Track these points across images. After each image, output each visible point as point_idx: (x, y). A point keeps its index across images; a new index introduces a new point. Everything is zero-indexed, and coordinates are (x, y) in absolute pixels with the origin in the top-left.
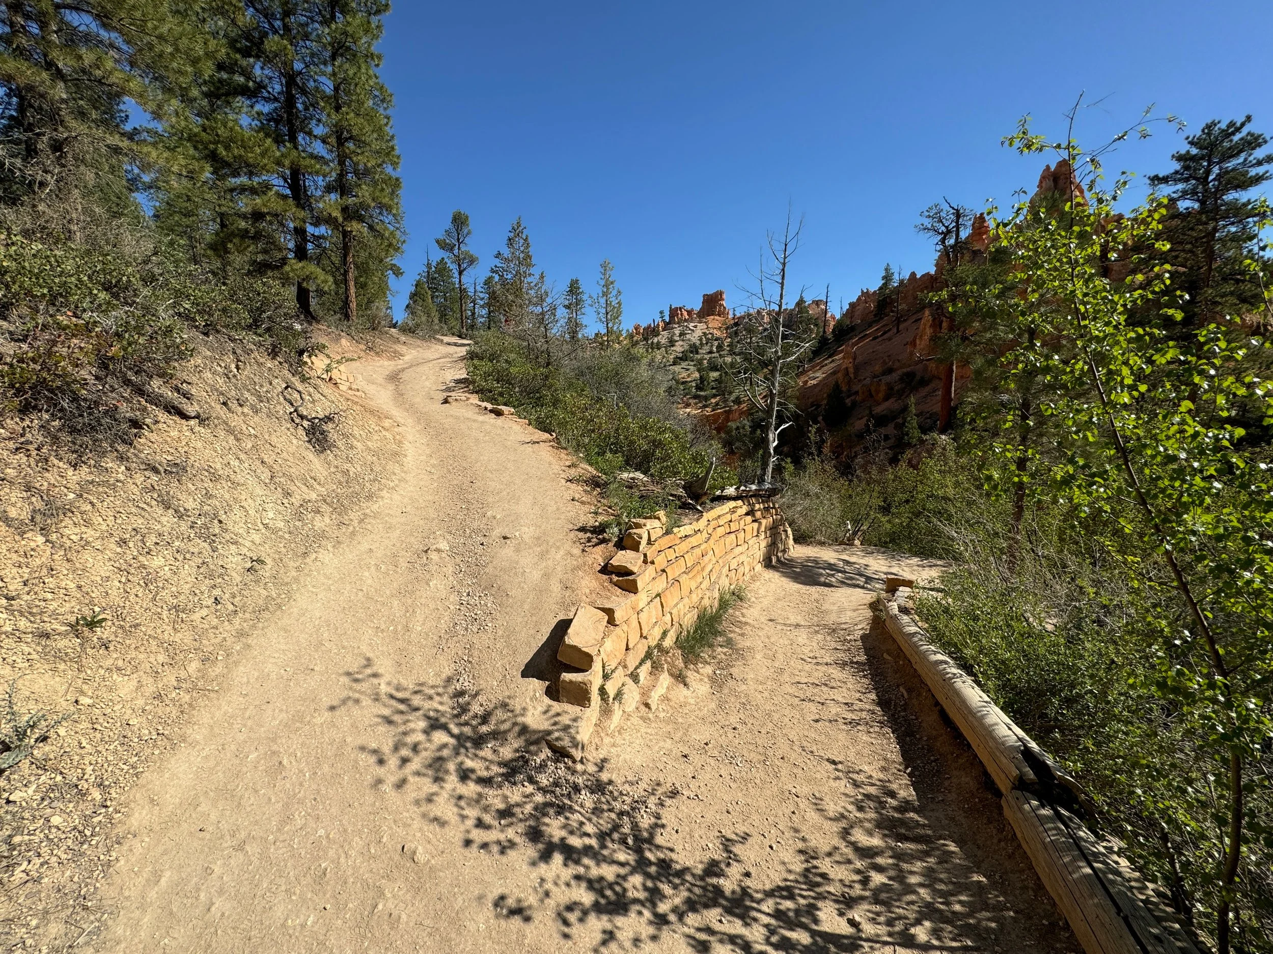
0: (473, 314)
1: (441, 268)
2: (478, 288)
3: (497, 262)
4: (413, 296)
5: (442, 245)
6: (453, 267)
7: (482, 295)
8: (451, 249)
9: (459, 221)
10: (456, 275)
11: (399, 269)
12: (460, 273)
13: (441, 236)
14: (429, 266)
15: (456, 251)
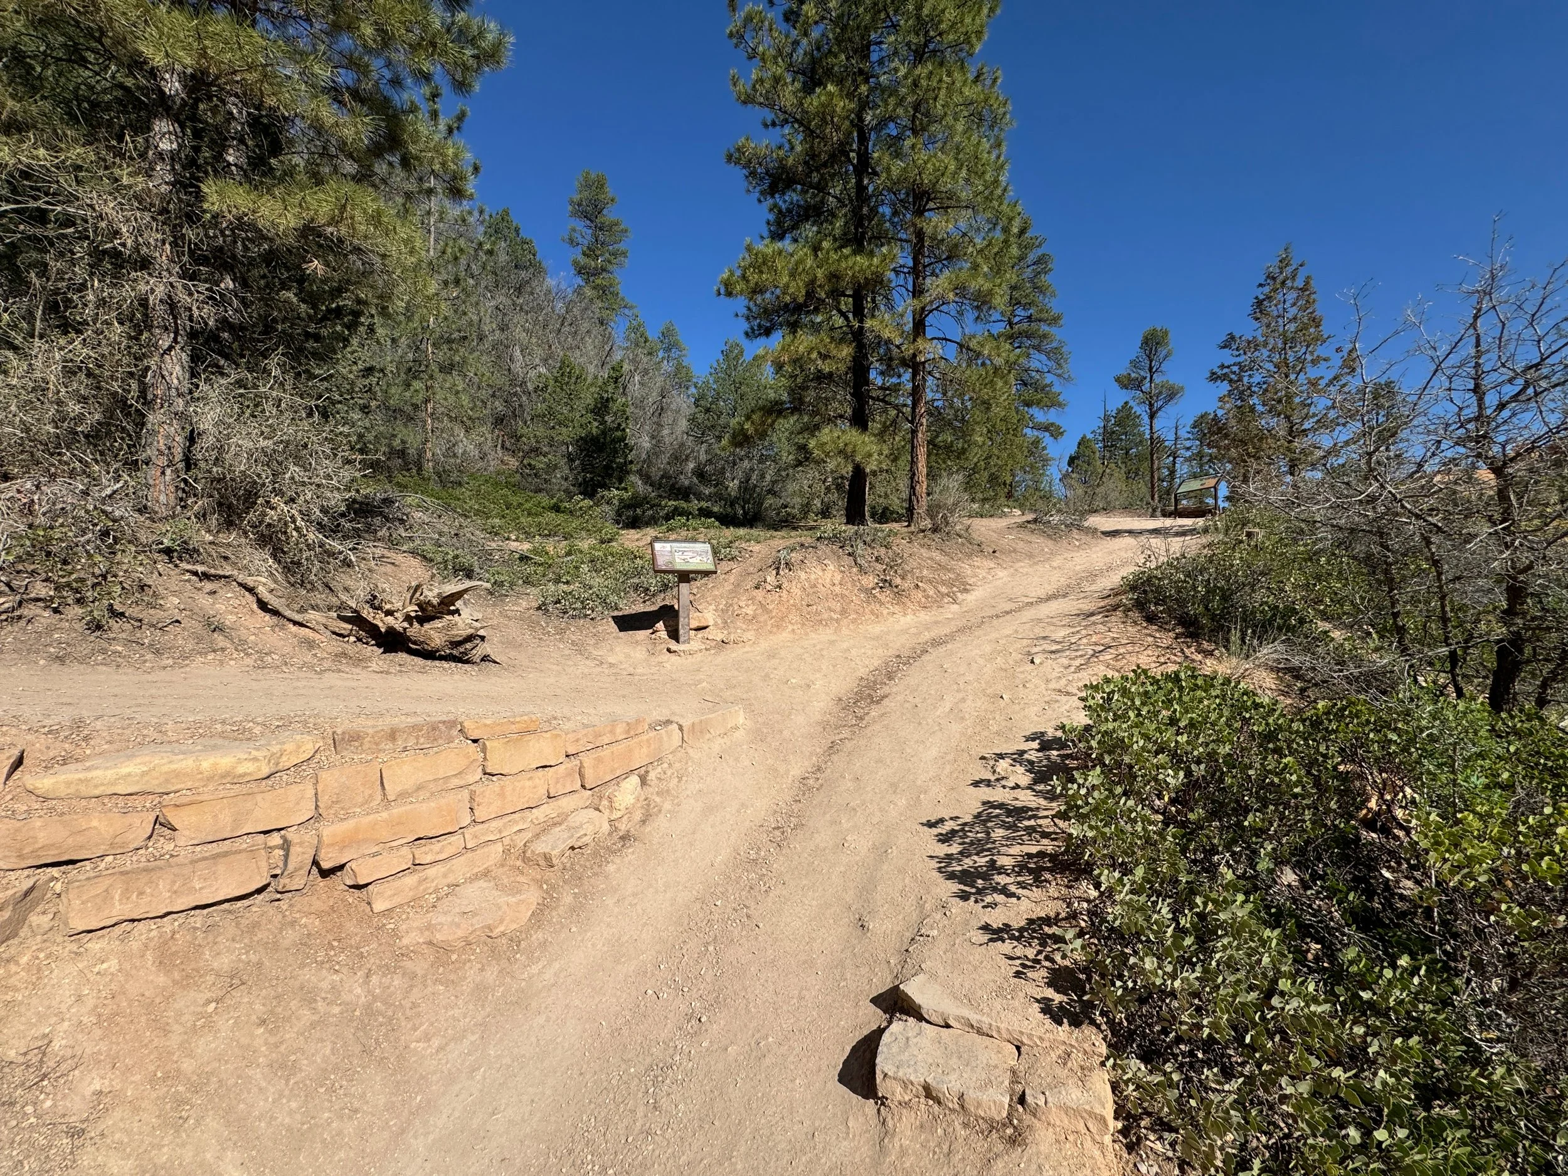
0: (1172, 472)
1: (1125, 417)
2: (1183, 434)
3: (1228, 357)
4: (1072, 461)
5: (1126, 383)
6: (1141, 411)
7: (1188, 444)
8: (1139, 387)
9: (1152, 343)
10: (1146, 419)
11: (1059, 427)
12: (1152, 416)
13: (1123, 369)
14: (1106, 419)
15: (1146, 386)
